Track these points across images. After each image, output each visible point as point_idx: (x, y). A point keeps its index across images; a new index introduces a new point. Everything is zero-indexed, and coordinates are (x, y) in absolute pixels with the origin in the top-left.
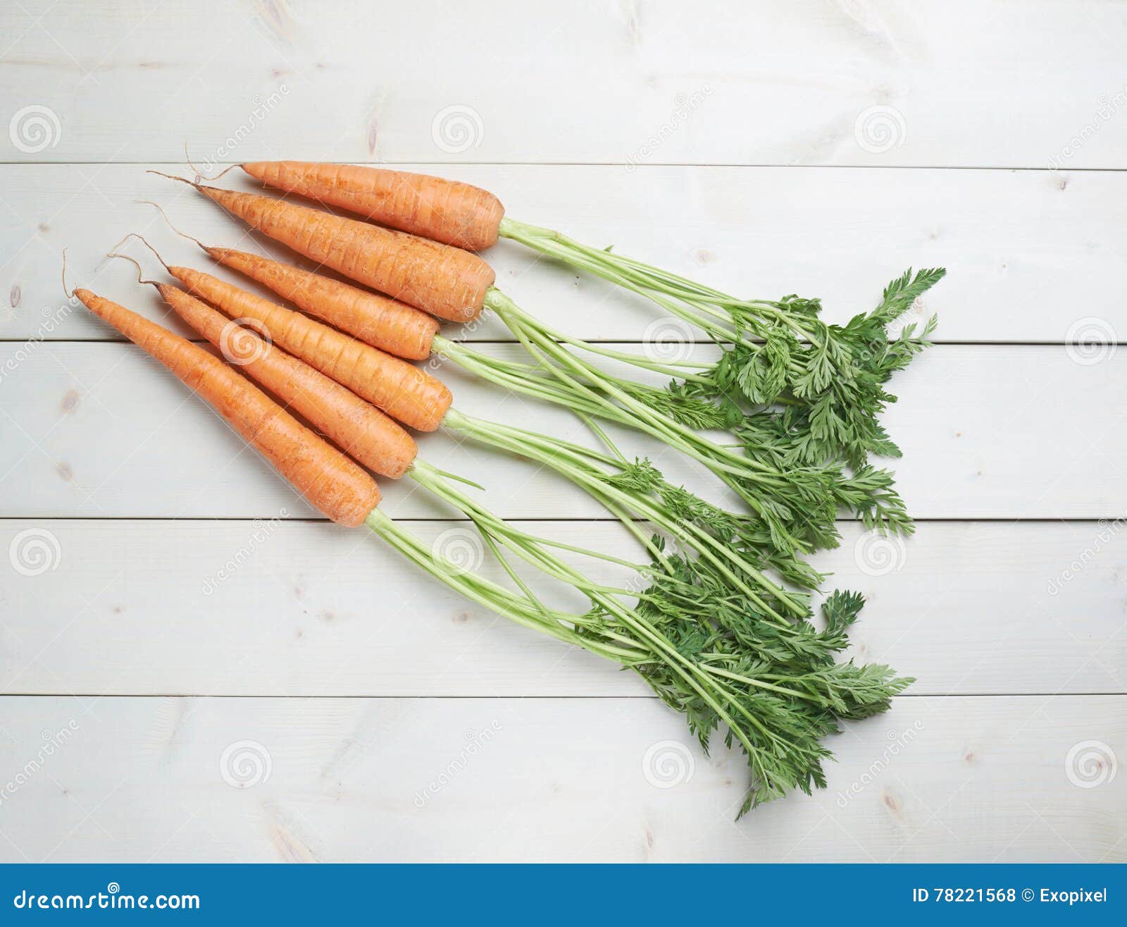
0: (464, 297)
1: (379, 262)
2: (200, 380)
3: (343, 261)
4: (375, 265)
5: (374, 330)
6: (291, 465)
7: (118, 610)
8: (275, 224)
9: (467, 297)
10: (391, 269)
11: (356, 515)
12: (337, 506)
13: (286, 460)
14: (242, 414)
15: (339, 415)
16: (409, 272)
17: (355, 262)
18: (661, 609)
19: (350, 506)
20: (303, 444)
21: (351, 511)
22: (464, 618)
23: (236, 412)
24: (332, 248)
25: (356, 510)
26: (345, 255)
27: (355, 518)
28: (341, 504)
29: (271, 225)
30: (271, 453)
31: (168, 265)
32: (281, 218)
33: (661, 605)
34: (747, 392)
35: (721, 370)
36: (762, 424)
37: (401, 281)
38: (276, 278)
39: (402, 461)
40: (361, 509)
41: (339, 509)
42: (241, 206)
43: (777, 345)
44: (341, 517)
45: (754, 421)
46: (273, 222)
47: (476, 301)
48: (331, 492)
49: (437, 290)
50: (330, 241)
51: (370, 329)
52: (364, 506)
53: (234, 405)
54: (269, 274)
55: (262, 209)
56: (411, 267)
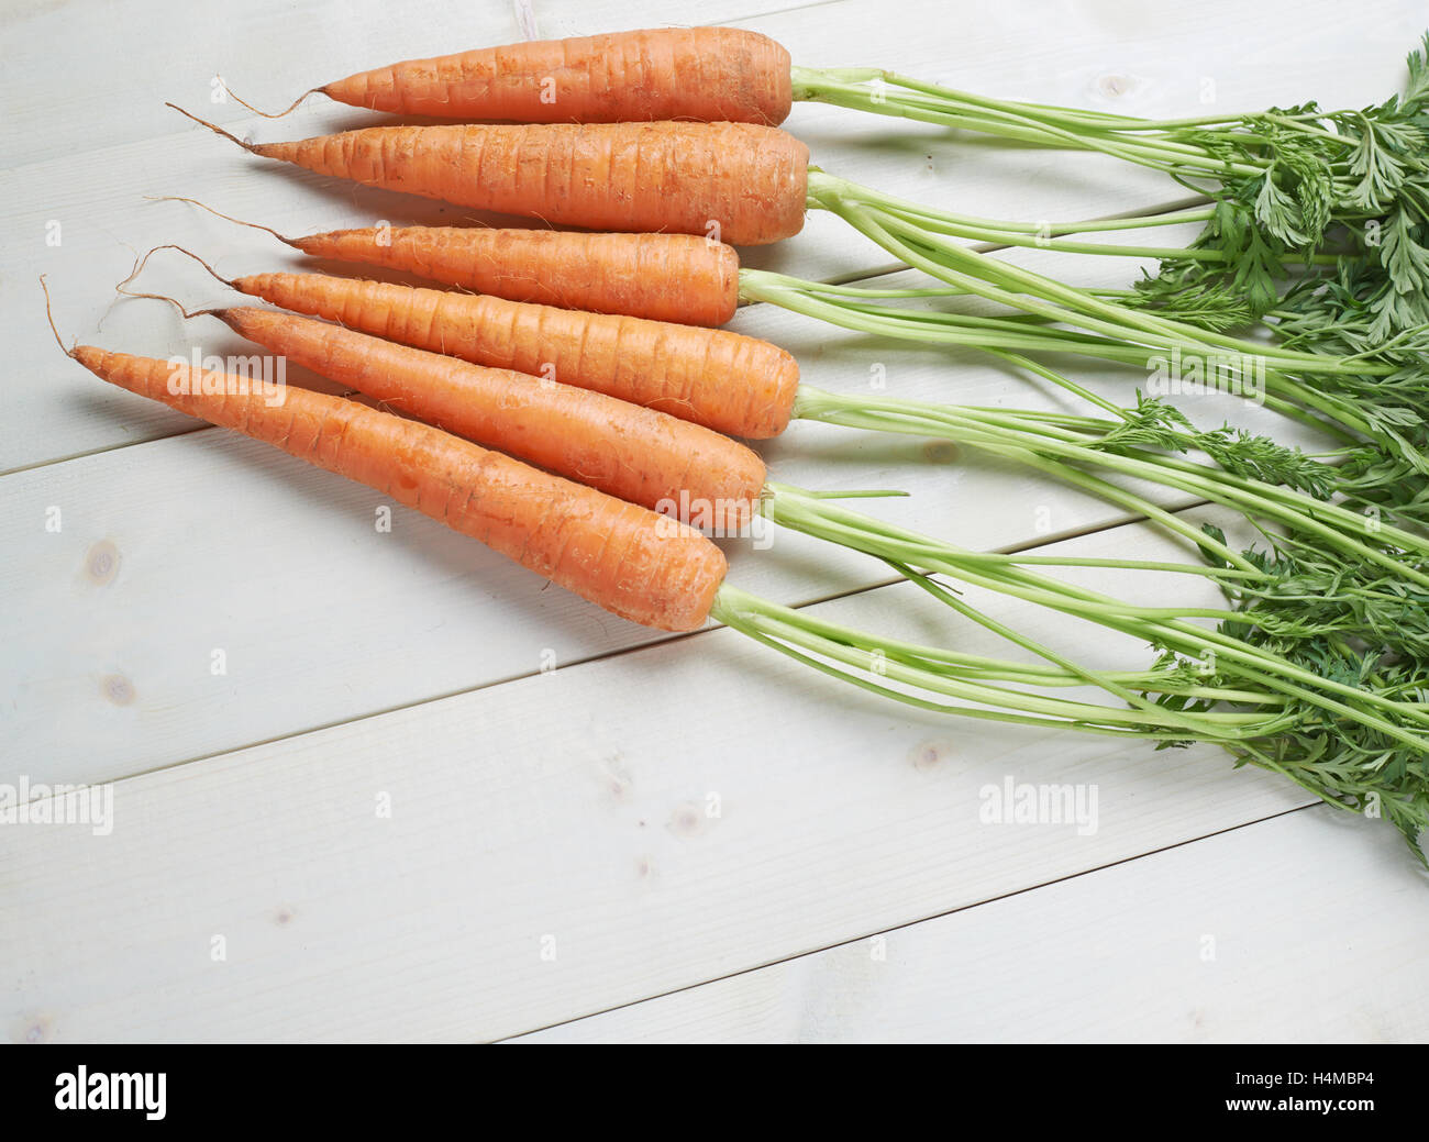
0: (775, 176)
1: (612, 162)
2: (343, 438)
3: (547, 179)
4: (606, 167)
5: (632, 275)
6: (554, 533)
7: (284, 918)
8: (410, 153)
9: (780, 174)
10: (635, 166)
11: (700, 589)
12: (659, 581)
13: (541, 526)
14: (439, 470)
15: (616, 427)
16: (669, 161)
17: (569, 172)
18: (1269, 632)
19: (683, 575)
20: (566, 492)
21: (687, 583)
22: (933, 756)
23: (427, 470)
24: (522, 162)
25: (697, 579)
26: (548, 166)
27: (697, 596)
28: (667, 572)
29: (404, 156)
30: (511, 524)
31: (230, 280)
32: (417, 142)
33: (1268, 624)
34: (1276, 232)
35: (1222, 214)
36: (1305, 306)
37: (659, 180)
38: (434, 244)
39: (751, 480)
40: (706, 576)
41: (666, 586)
42: (340, 147)
43: (1295, 151)
44: (672, 601)
45: (1291, 304)
46: (404, 152)
47: (796, 180)
48: (643, 557)
49: (726, 175)
50: (515, 151)
51: (626, 278)
52: (708, 569)
53: (419, 459)
54: (418, 243)
55: (381, 139)
56: (670, 151)
